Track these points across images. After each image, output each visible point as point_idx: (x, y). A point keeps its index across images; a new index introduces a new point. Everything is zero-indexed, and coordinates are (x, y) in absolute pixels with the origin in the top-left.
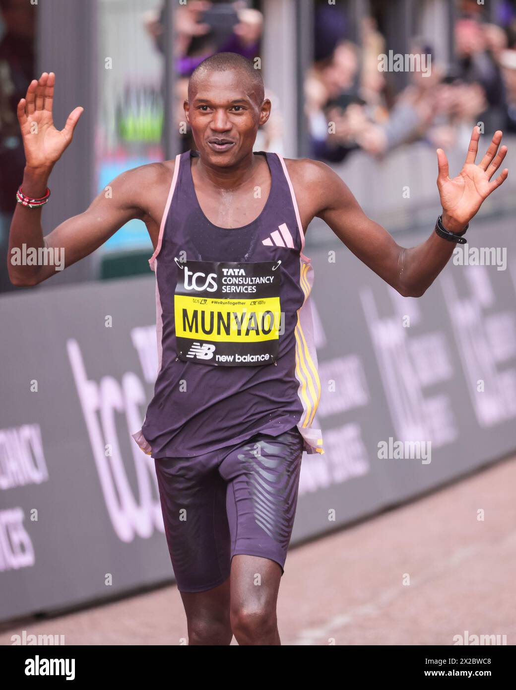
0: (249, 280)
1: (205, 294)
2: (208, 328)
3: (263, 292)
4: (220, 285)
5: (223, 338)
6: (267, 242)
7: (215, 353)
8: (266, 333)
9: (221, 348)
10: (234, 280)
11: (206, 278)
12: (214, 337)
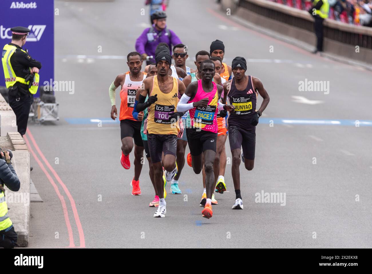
0: (245, 99)
1: (238, 102)
2: (239, 109)
3: (248, 101)
4: (240, 100)
5: (242, 110)
6: (248, 93)
7: (240, 113)
8: (249, 108)
9: (242, 112)
10: (242, 99)
11: (237, 100)
12: (240, 110)
